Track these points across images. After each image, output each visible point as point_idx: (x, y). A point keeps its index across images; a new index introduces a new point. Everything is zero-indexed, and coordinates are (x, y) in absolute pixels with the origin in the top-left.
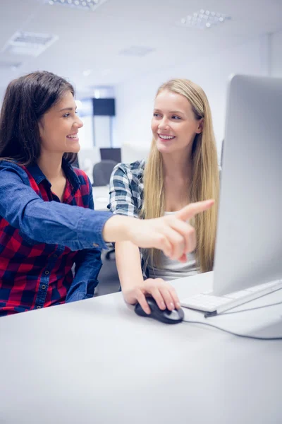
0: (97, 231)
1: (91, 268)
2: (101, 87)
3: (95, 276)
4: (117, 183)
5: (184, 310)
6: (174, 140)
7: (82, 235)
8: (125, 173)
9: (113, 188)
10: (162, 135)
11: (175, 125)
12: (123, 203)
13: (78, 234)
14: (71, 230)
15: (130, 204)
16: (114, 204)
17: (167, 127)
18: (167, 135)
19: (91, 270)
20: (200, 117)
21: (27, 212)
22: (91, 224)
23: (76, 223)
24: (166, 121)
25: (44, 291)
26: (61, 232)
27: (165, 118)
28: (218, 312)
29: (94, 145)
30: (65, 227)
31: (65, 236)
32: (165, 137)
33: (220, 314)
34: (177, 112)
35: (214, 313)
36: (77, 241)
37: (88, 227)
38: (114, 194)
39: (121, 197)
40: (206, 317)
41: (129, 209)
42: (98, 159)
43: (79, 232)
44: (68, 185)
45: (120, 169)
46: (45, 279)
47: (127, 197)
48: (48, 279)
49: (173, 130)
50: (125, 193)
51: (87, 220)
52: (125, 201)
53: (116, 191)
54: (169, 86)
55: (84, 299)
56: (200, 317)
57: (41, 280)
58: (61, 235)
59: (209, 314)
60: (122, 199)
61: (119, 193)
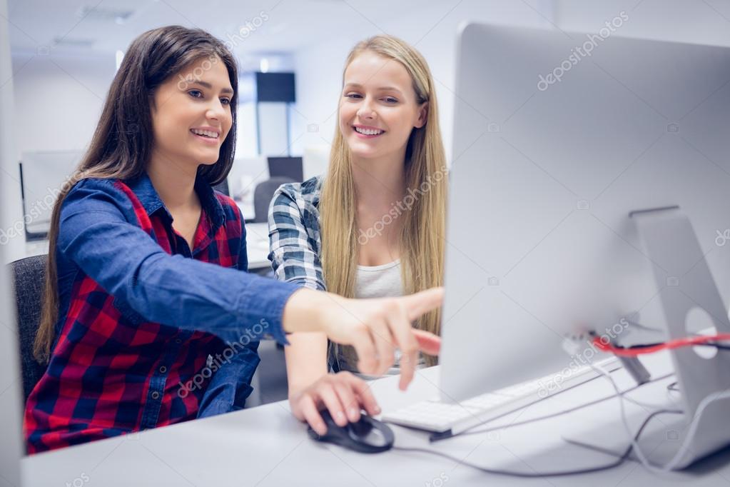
0: (274, 315)
1: (241, 363)
2: (271, 54)
3: (248, 378)
4: (279, 217)
5: (395, 429)
6: (383, 137)
7: (246, 321)
8: (293, 199)
9: (274, 227)
10: (362, 127)
11: (386, 111)
12: (295, 249)
13: (239, 319)
14: (226, 312)
15: (306, 250)
16: (279, 253)
17: (374, 114)
18: (371, 128)
19: (243, 366)
20: (424, 101)
21: (144, 277)
22: (264, 304)
23: (235, 300)
24: (371, 105)
25: (158, 402)
26: (208, 314)
27: (368, 98)
28: (454, 432)
29: (259, 152)
30: (215, 306)
31: (215, 322)
32: (368, 132)
33: (458, 435)
34: (391, 89)
35: (446, 434)
36: (237, 329)
37: (256, 307)
38: (277, 235)
39: (290, 240)
40: (432, 440)
41: (305, 259)
42: (264, 175)
43: (241, 315)
44: (204, 219)
45: (283, 194)
46: (158, 381)
47: (299, 239)
48: (164, 380)
49: (382, 120)
50: (296, 233)
51: (255, 296)
52: (297, 246)
53: (280, 231)
54: (371, 45)
55: (228, 411)
56: (421, 441)
57: (151, 382)
58: (208, 319)
59: (438, 435)
60: (293, 243)
61: (285, 234)
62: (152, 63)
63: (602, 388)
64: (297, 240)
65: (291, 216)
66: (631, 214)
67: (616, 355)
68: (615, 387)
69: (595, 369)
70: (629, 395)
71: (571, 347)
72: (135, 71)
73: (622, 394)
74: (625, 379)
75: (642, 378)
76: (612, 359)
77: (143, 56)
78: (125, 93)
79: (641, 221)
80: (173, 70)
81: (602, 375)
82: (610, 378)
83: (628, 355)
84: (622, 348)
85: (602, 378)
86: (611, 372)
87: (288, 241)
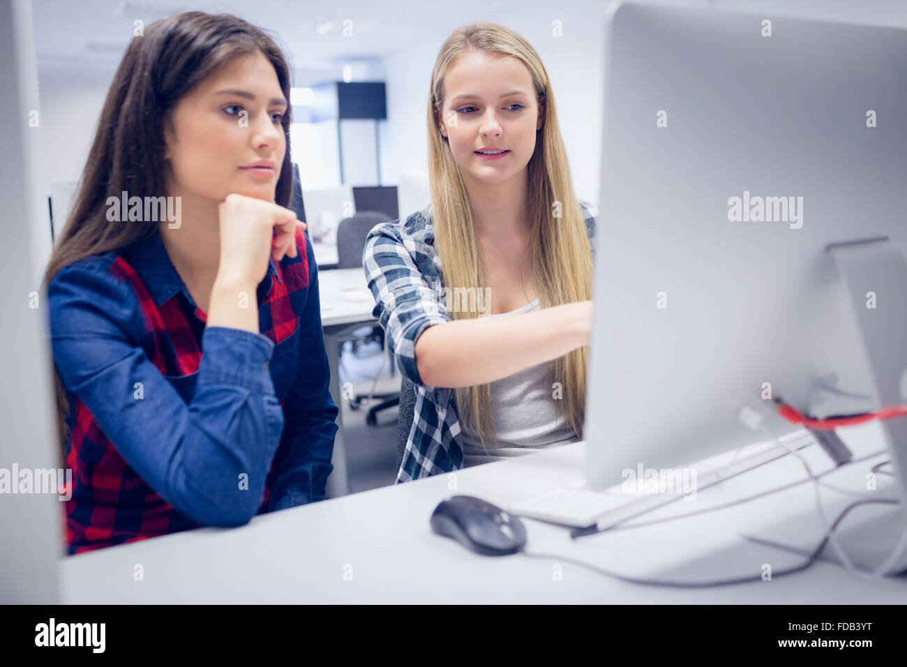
2: (355, 59)
4: (384, 257)
8: (399, 240)
20: (541, 96)
27: (490, 110)
28: (601, 526)
29: (342, 181)
33: (605, 530)
35: (592, 529)
38: (383, 280)
40: (574, 536)
42: (349, 210)
45: (384, 234)
47: (411, 278)
50: (408, 273)
52: (411, 285)
53: (386, 274)
59: (582, 531)
60: (404, 285)
61: (393, 276)
62: (166, 70)
63: (790, 470)
64: (409, 280)
65: (399, 256)
66: (829, 248)
67: (807, 427)
68: (808, 469)
69: (780, 445)
70: (825, 479)
71: (751, 418)
72: (140, 83)
73: (816, 478)
74: (819, 458)
75: (841, 457)
76: (801, 433)
77: (150, 60)
78: (126, 119)
79: (842, 256)
80: (196, 77)
81: (789, 453)
82: (799, 456)
83: (823, 429)
84: (814, 419)
85: (789, 457)
86: (799, 449)
87: (398, 283)
